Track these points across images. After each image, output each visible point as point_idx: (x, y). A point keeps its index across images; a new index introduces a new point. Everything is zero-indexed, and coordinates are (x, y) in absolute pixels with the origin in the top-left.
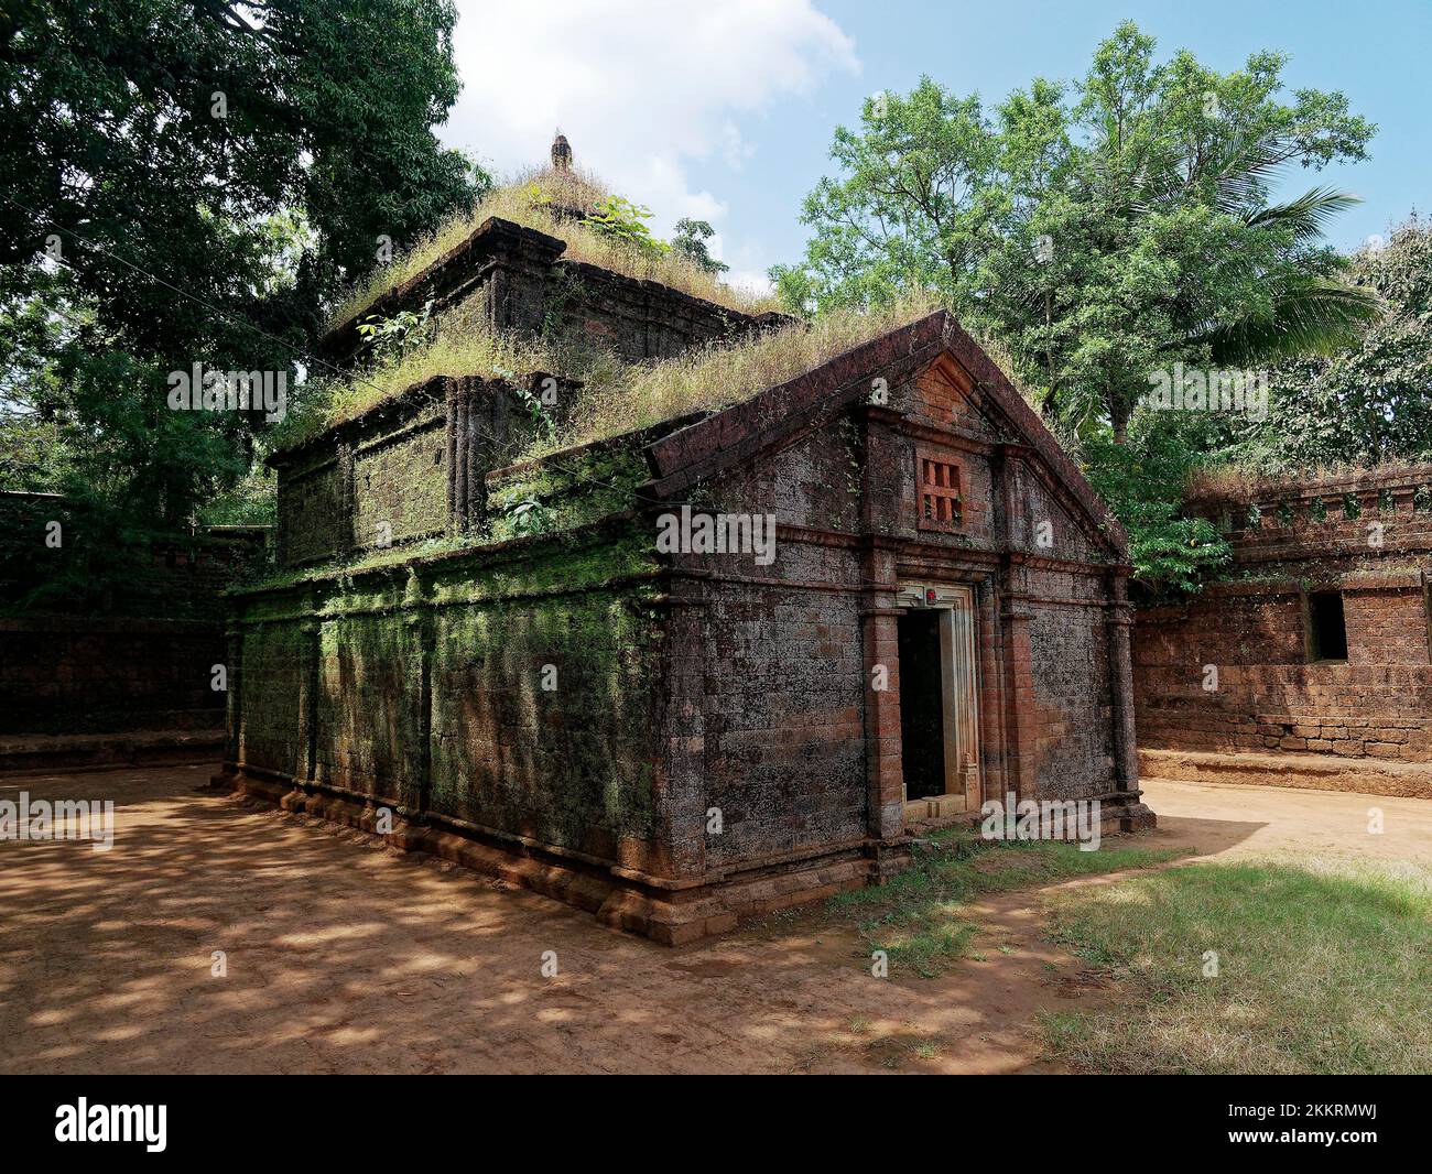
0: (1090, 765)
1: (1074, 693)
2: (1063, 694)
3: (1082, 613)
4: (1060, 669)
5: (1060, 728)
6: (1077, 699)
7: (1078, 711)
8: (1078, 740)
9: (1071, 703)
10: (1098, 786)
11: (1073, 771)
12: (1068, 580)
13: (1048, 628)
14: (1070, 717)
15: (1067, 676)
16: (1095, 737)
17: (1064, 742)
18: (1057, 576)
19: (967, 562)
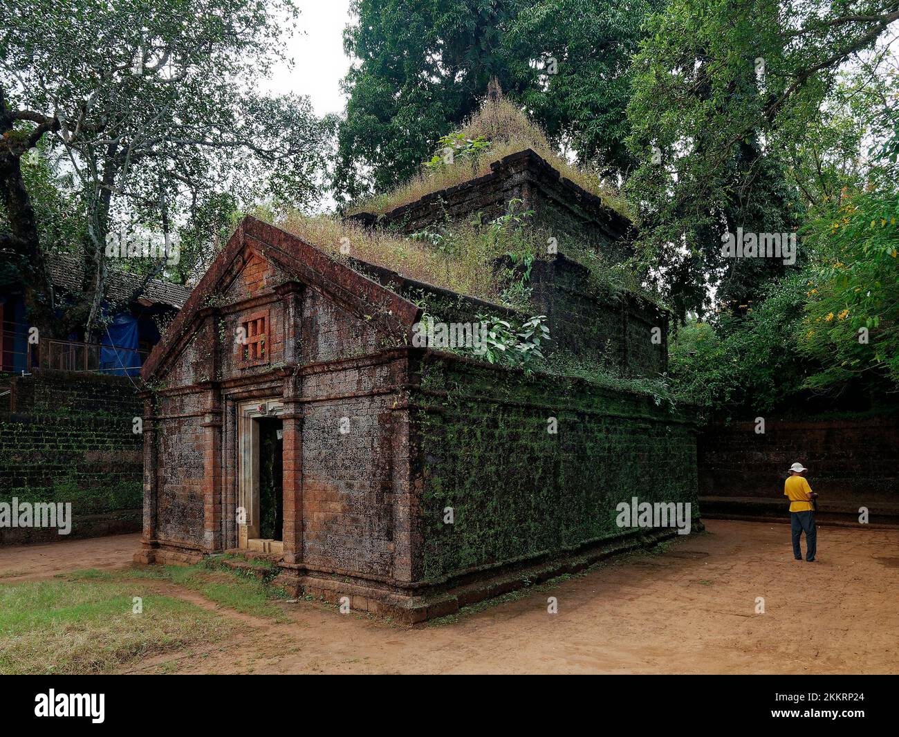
0: (368, 544)
1: (353, 478)
2: (341, 478)
3: (367, 403)
4: (340, 456)
5: (337, 506)
6: (356, 484)
7: (356, 493)
8: (355, 520)
9: (350, 486)
10: (376, 566)
11: (349, 546)
12: (353, 375)
13: (329, 422)
14: (348, 497)
15: (347, 463)
16: (376, 520)
17: (340, 519)
18: (342, 375)
19: (266, 382)
